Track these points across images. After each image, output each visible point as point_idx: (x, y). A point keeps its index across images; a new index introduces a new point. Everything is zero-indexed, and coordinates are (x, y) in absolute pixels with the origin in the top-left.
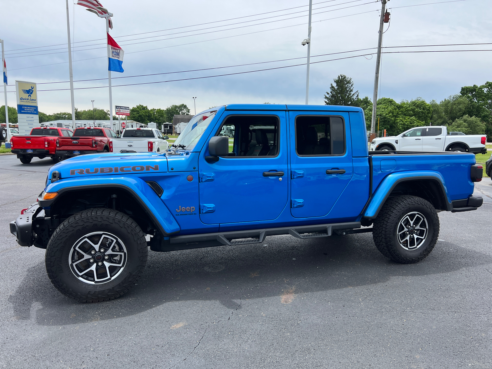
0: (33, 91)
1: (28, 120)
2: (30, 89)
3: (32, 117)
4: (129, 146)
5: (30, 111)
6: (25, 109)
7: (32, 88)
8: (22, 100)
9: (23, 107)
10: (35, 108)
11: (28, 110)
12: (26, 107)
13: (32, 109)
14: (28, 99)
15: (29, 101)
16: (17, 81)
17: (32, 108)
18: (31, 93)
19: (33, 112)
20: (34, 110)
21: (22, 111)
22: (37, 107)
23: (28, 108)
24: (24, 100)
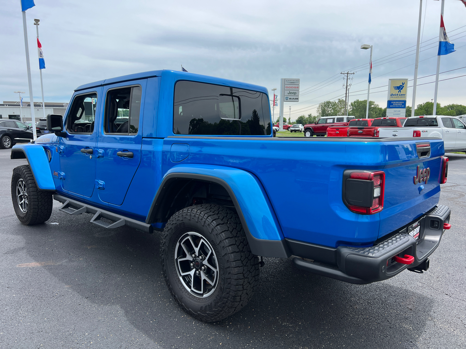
0: (403, 86)
1: (395, 114)
2: (400, 86)
3: (399, 111)
4: (393, 135)
5: (398, 105)
6: (394, 104)
7: (403, 84)
8: (392, 96)
9: (392, 102)
10: (403, 102)
11: (396, 104)
12: (394, 102)
13: (400, 104)
14: (398, 95)
15: (398, 96)
16: (390, 80)
17: (400, 102)
18: (402, 89)
19: (401, 106)
20: (401, 104)
21: (391, 106)
22: (405, 101)
23: (397, 102)
24: (394, 96)
